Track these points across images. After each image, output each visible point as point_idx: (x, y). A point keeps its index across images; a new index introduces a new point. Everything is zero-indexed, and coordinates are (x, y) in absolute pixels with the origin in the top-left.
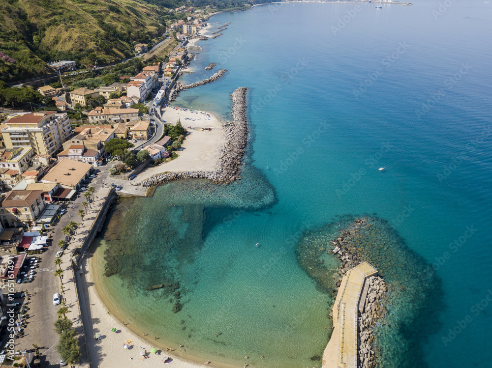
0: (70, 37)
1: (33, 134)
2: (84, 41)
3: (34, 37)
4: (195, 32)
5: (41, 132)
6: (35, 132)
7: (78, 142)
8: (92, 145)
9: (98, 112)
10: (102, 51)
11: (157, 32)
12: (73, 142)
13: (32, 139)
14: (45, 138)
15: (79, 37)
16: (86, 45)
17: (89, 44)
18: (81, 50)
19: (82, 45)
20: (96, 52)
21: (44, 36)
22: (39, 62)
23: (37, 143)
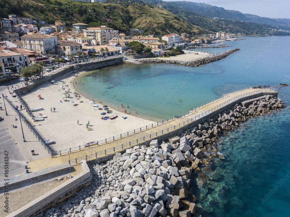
0: (146, 21)
1: (96, 33)
2: (152, 23)
3: (130, 22)
4: (223, 37)
5: (100, 32)
6: (97, 32)
7: (116, 40)
8: (122, 42)
9: (137, 38)
10: (160, 29)
11: (198, 33)
12: (114, 39)
13: (96, 36)
14: (102, 36)
15: (150, 21)
16: (153, 25)
17: (154, 25)
18: (149, 28)
19: (151, 25)
20: (156, 29)
21: (135, 22)
22: (124, 26)
23: (98, 39)
